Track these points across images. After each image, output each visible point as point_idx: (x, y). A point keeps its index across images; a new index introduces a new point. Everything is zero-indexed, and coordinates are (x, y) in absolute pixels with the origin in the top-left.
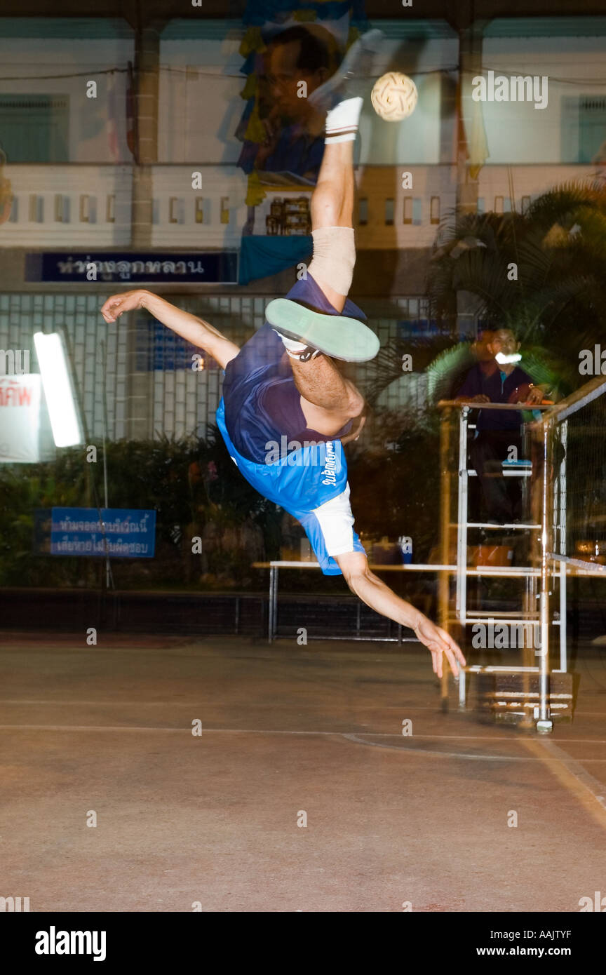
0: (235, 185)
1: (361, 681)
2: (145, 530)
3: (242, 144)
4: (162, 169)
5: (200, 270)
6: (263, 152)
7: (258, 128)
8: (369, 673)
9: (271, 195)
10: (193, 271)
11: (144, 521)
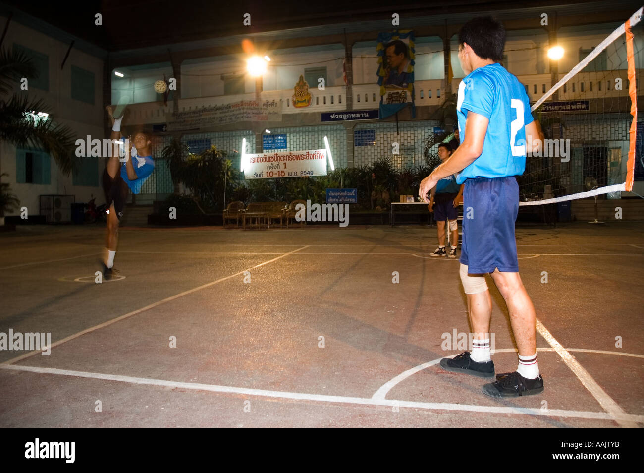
0: (378, 90)
1: (424, 237)
2: (354, 195)
3: (378, 77)
4: (355, 86)
5: (367, 116)
6: (385, 79)
7: (383, 73)
8: (427, 235)
9: (388, 92)
10: (365, 116)
11: (353, 192)
